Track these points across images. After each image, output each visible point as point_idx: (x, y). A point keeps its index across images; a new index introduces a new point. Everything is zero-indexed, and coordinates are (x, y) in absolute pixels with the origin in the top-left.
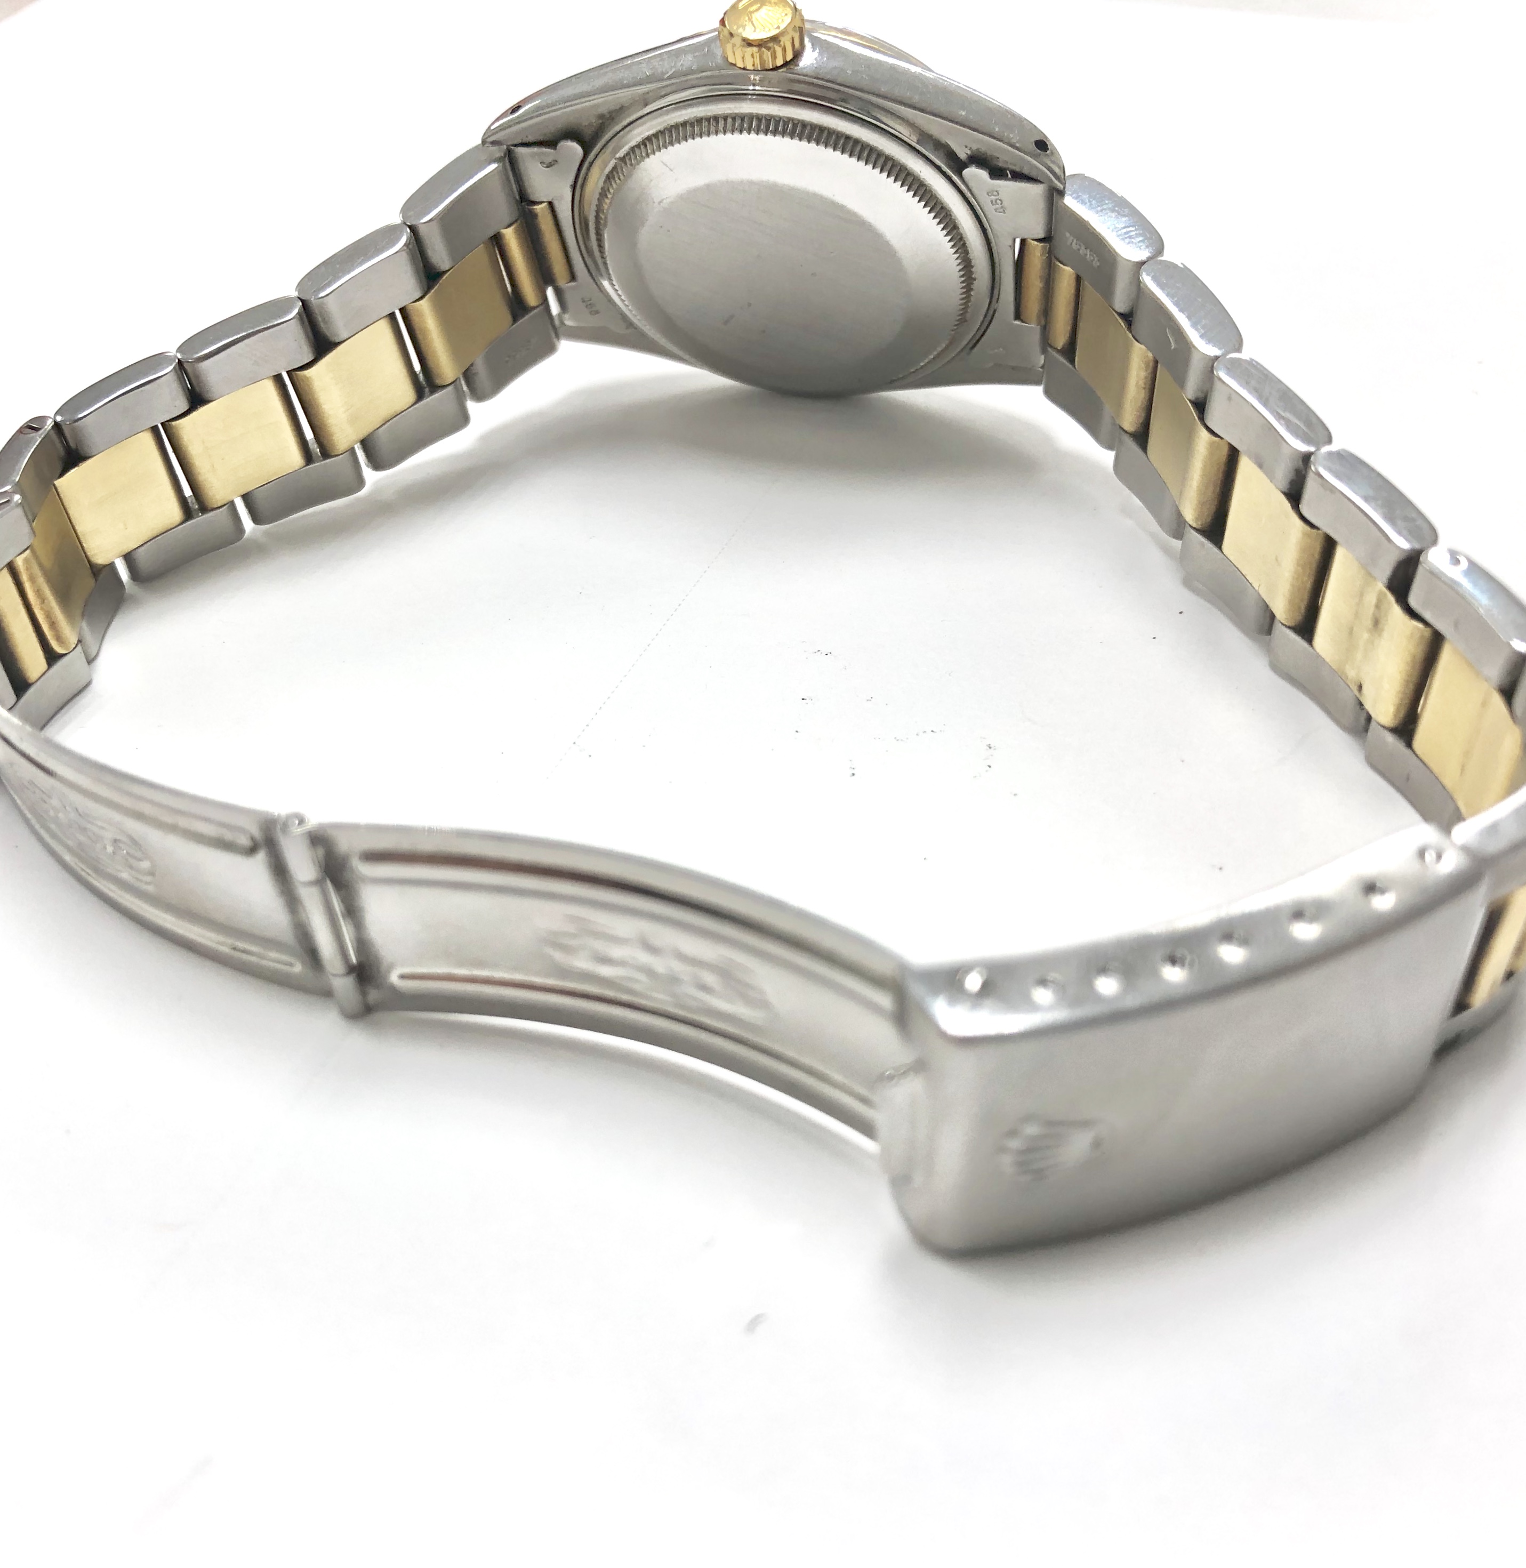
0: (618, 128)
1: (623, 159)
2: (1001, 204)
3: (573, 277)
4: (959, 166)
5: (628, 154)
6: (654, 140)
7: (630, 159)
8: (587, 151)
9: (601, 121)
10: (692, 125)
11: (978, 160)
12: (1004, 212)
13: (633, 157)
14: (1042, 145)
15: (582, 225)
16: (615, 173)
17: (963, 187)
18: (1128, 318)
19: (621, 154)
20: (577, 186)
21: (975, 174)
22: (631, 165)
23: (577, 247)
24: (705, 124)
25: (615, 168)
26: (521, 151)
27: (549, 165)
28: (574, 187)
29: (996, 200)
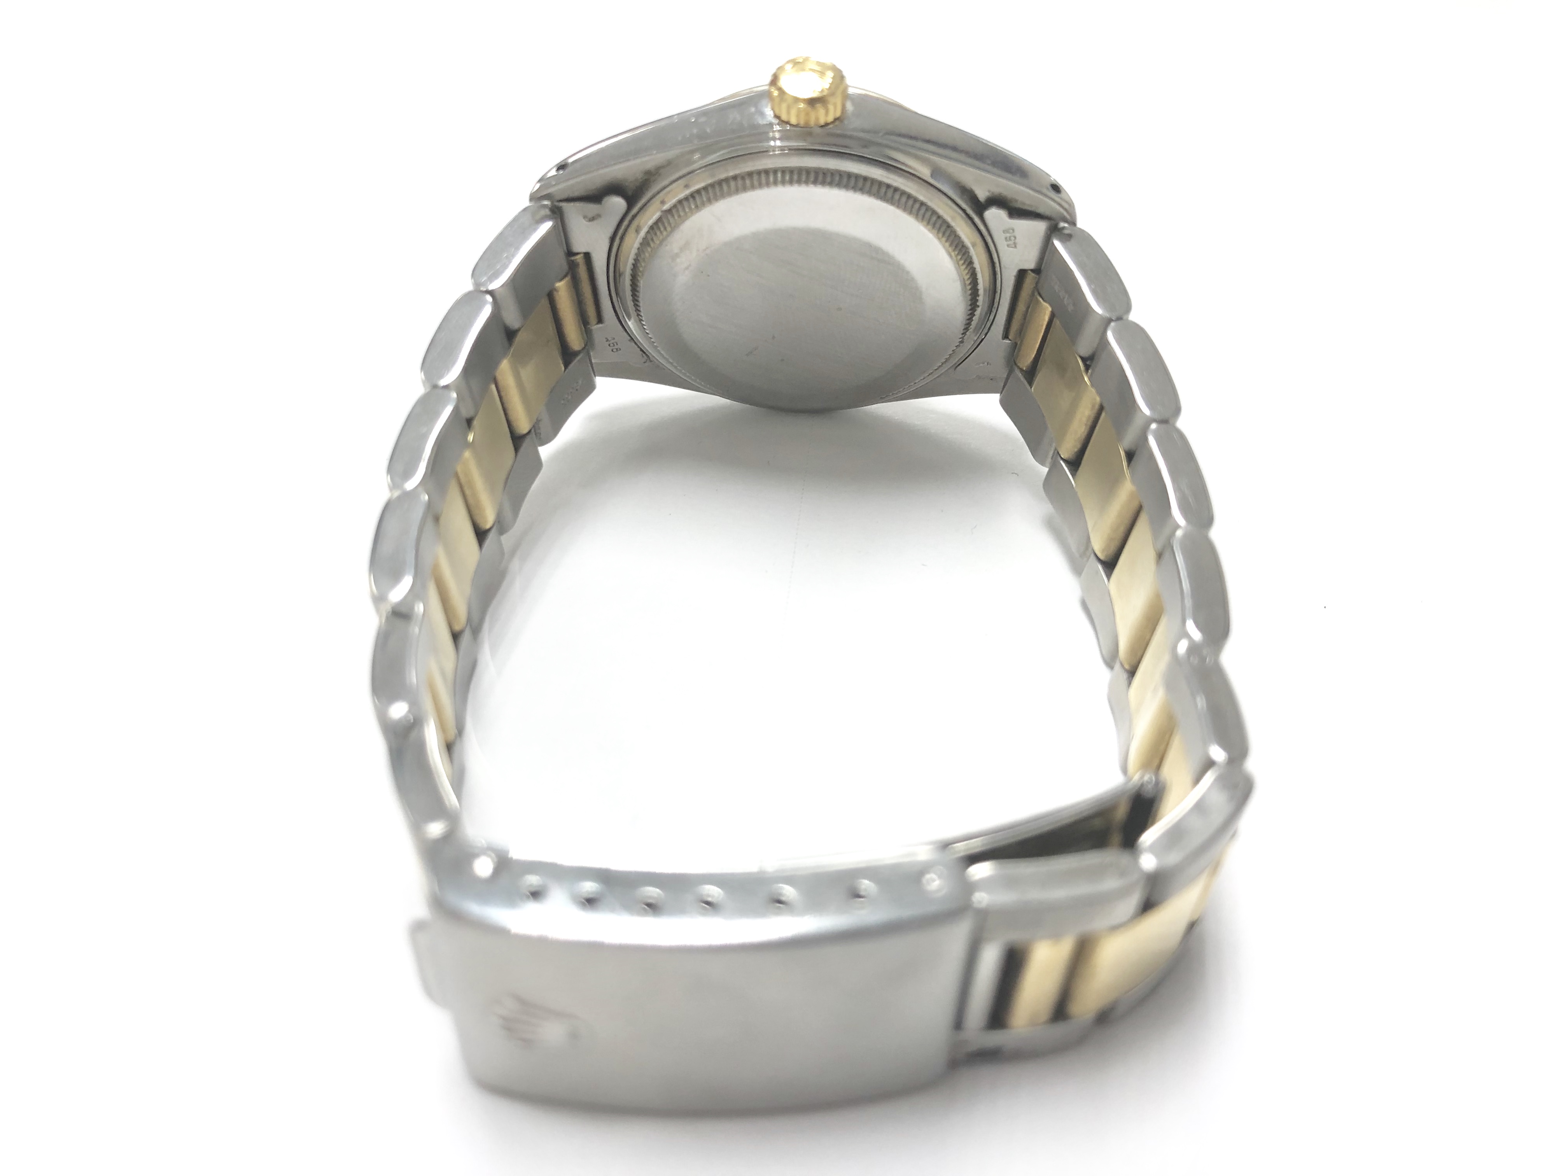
0: (666, 182)
1: (669, 211)
2: (1014, 240)
3: (600, 320)
4: (980, 207)
5: (675, 206)
6: (703, 193)
7: (678, 211)
8: (630, 206)
9: (646, 177)
10: (743, 178)
11: (998, 201)
12: (1015, 247)
13: (680, 209)
14: (1056, 188)
15: (615, 274)
16: (660, 224)
17: (982, 227)
18: (1089, 361)
19: (666, 207)
20: (616, 237)
21: (995, 216)
22: (679, 216)
23: (607, 292)
24: (755, 177)
25: (659, 220)
26: (564, 205)
27: (592, 219)
28: (612, 239)
29: (1010, 237)
